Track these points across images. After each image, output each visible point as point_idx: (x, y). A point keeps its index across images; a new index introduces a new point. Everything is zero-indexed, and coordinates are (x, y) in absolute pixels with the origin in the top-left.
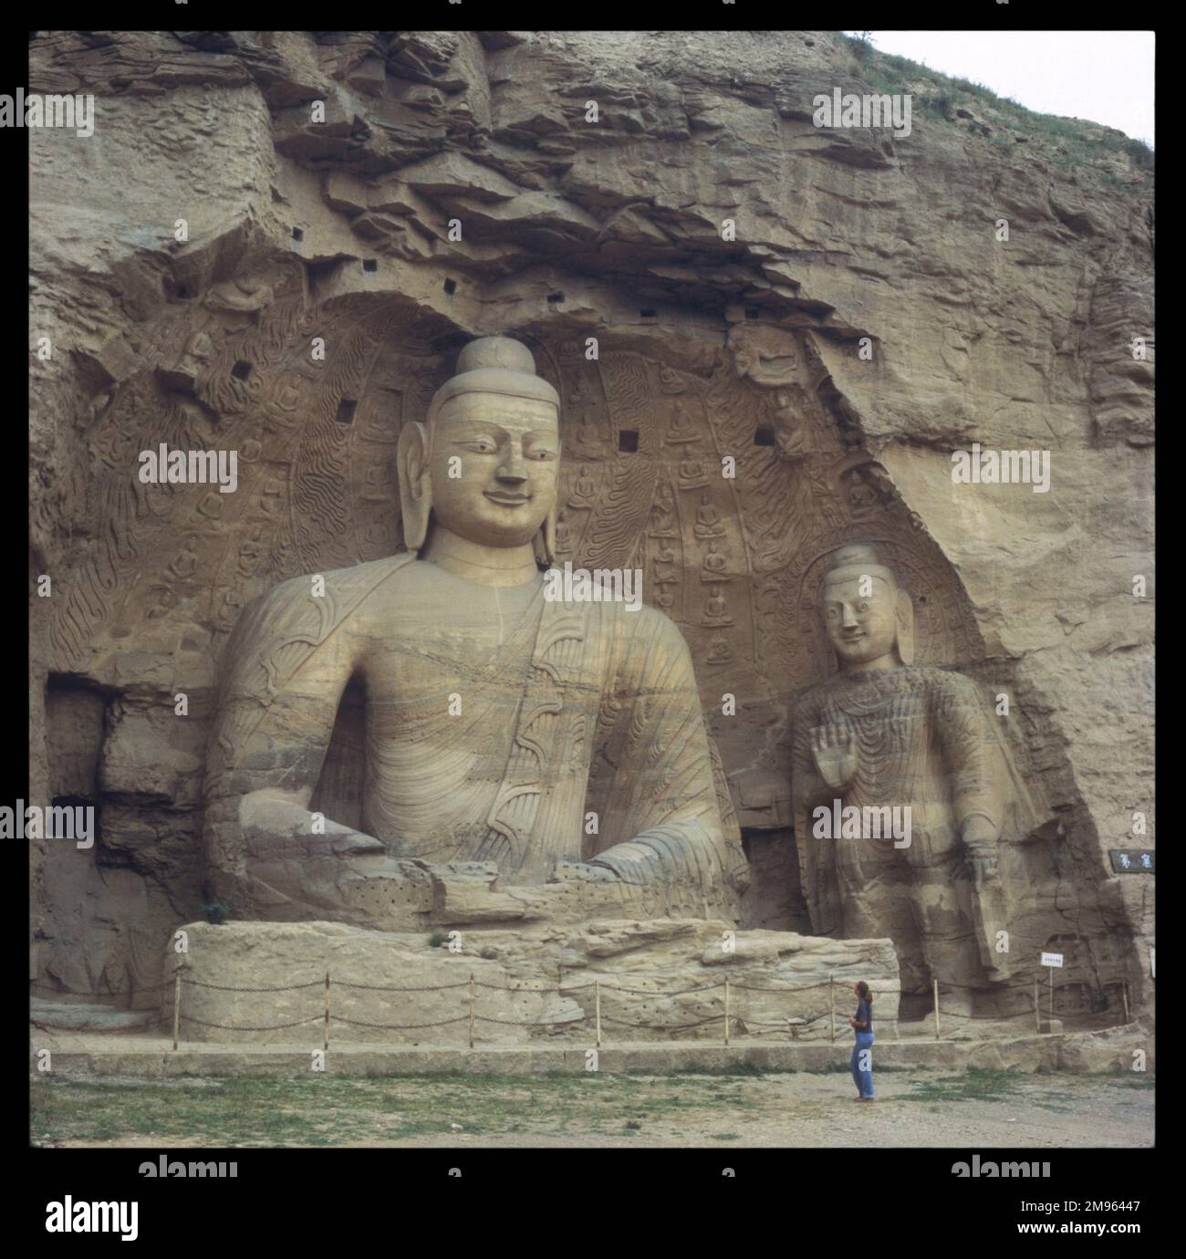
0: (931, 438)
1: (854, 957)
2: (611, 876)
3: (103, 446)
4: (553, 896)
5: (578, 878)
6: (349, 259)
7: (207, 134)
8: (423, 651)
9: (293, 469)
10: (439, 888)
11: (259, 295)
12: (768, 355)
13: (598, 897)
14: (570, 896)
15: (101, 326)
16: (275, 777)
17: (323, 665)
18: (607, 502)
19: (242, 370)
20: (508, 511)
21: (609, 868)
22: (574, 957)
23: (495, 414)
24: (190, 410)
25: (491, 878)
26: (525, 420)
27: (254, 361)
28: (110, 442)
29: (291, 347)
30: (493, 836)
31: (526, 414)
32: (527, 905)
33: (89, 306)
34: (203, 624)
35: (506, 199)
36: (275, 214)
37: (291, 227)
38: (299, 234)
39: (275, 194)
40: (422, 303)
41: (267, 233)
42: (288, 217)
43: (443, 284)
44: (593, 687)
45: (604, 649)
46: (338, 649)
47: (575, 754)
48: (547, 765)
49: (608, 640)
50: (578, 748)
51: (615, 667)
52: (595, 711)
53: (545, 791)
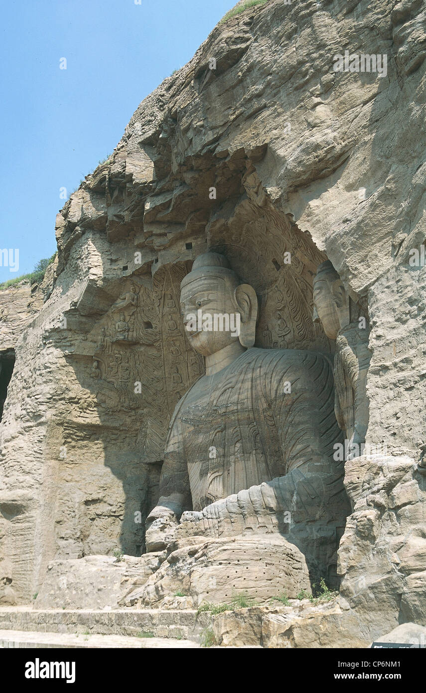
0: (305, 177)
2: (201, 516)
3: (117, 377)
6: (152, 262)
7: (80, 258)
12: (255, 190)
13: (194, 530)
15: (72, 342)
17: (174, 436)
19: (148, 325)
21: (202, 511)
24: (142, 349)
27: (150, 319)
28: (120, 374)
29: (158, 306)
33: (65, 339)
35: (171, 200)
36: (114, 267)
37: (122, 268)
38: (125, 268)
39: (112, 260)
40: (175, 263)
41: (110, 277)
42: (121, 264)
43: (185, 247)
44: (243, 410)
45: (250, 387)
46: (177, 427)
47: (237, 449)
48: (222, 459)
49: (252, 381)
50: (238, 445)
51: (260, 394)
52: (250, 422)
53: (226, 473)
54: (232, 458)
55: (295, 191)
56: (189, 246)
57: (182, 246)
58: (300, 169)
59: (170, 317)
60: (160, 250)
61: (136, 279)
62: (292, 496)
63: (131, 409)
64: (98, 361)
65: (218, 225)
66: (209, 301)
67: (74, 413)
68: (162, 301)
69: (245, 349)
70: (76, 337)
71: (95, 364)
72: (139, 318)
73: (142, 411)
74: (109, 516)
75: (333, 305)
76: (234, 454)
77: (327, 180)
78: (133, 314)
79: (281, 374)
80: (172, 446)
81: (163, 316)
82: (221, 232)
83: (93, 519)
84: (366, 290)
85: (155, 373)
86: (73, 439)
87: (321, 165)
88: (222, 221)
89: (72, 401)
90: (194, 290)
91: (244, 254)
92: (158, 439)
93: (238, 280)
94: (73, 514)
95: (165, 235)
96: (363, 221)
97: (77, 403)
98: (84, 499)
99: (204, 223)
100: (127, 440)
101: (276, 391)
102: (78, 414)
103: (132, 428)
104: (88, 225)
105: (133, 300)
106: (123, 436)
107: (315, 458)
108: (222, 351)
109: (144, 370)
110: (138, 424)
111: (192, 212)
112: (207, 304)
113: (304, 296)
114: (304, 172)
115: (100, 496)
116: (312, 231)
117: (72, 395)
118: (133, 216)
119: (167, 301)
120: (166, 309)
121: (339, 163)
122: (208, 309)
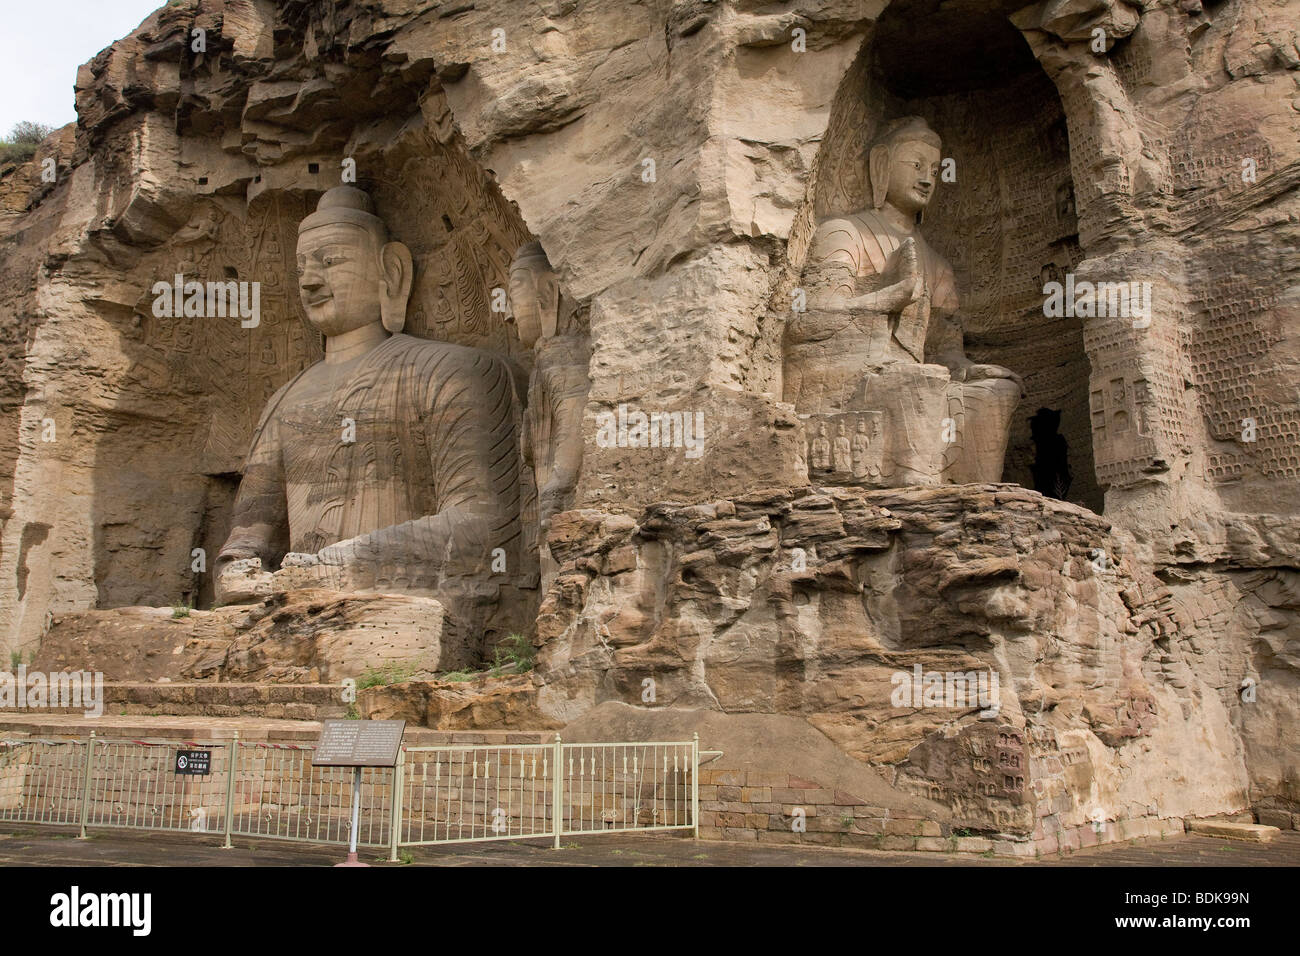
0: (520, 127)
3: (170, 343)
6: (250, 180)
7: (123, 150)
12: (438, 118)
17: (264, 443)
19: (231, 273)
20: (320, 310)
21: (317, 556)
26: (316, 243)
27: (234, 265)
28: (175, 339)
29: (251, 248)
30: (319, 540)
31: (317, 238)
33: (86, 273)
35: (294, 97)
36: (183, 176)
37: (197, 179)
38: (204, 181)
39: (181, 165)
40: (289, 189)
41: (176, 190)
42: (198, 174)
43: (307, 169)
44: (382, 420)
45: (395, 389)
46: (271, 431)
47: (368, 472)
48: (345, 484)
49: (399, 382)
50: (371, 467)
51: (409, 401)
52: (390, 437)
53: (349, 503)
54: (360, 484)
55: (504, 142)
56: (314, 169)
57: (303, 166)
58: (515, 114)
59: (268, 266)
60: (266, 165)
61: (219, 201)
62: (446, 542)
63: (189, 393)
64: (141, 316)
65: (368, 151)
66: (344, 260)
67: (94, 391)
68: (259, 241)
69: (389, 334)
70: (107, 273)
71: (136, 319)
72: (218, 260)
73: (206, 398)
74: (143, 548)
75: (536, 304)
76: (363, 479)
77: (549, 137)
78: (208, 253)
79: (444, 379)
80: (259, 456)
81: (257, 263)
82: (370, 161)
83: (115, 551)
84: (589, 300)
85: (234, 345)
86: (89, 430)
87: (544, 116)
88: (375, 147)
89: (91, 371)
90: (322, 239)
91: (398, 197)
92: (226, 440)
93: (389, 235)
94: (82, 543)
95: (276, 144)
96: (595, 210)
97: (101, 376)
98: (103, 521)
99: (343, 139)
100: (178, 438)
101: (435, 401)
102: (102, 393)
103: (186, 421)
104: (142, 101)
105: (211, 231)
106: (171, 432)
107: (480, 494)
108: (354, 333)
109: (217, 338)
110: (197, 416)
111: (325, 120)
112: (340, 263)
113: (483, 275)
114: (521, 121)
115: (130, 517)
116: (522, 204)
117: (92, 362)
118: (226, 104)
119: (267, 243)
120: (264, 254)
121: (568, 120)
122: (342, 271)
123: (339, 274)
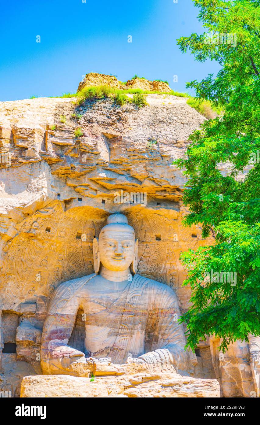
1: (203, 385)
2: (143, 361)
4: (126, 367)
5: (133, 362)
6: (74, 198)
8: (96, 301)
9: (66, 252)
10: (94, 366)
11: (49, 212)
13: (139, 367)
14: (130, 367)
16: (57, 336)
17: (71, 306)
18: (154, 255)
19: (48, 230)
20: (118, 262)
21: (143, 359)
22: (129, 384)
23: (114, 236)
24: (35, 241)
25: (109, 362)
26: (122, 237)
27: (51, 227)
29: (61, 222)
32: (118, 370)
34: (44, 294)
35: (115, 179)
36: (52, 191)
38: (59, 195)
39: (52, 186)
41: (50, 197)
42: (57, 192)
43: (101, 201)
46: (75, 301)
47: (139, 327)
50: (140, 325)
53: (130, 338)
54: (136, 332)
56: (103, 202)
59: (64, 230)
69: (133, 273)
70: (11, 223)
72: (47, 224)
76: (137, 329)
80: (68, 311)
81: (60, 228)
90: (125, 237)
113: (167, 258)
122: (130, 250)
123: (130, 251)
